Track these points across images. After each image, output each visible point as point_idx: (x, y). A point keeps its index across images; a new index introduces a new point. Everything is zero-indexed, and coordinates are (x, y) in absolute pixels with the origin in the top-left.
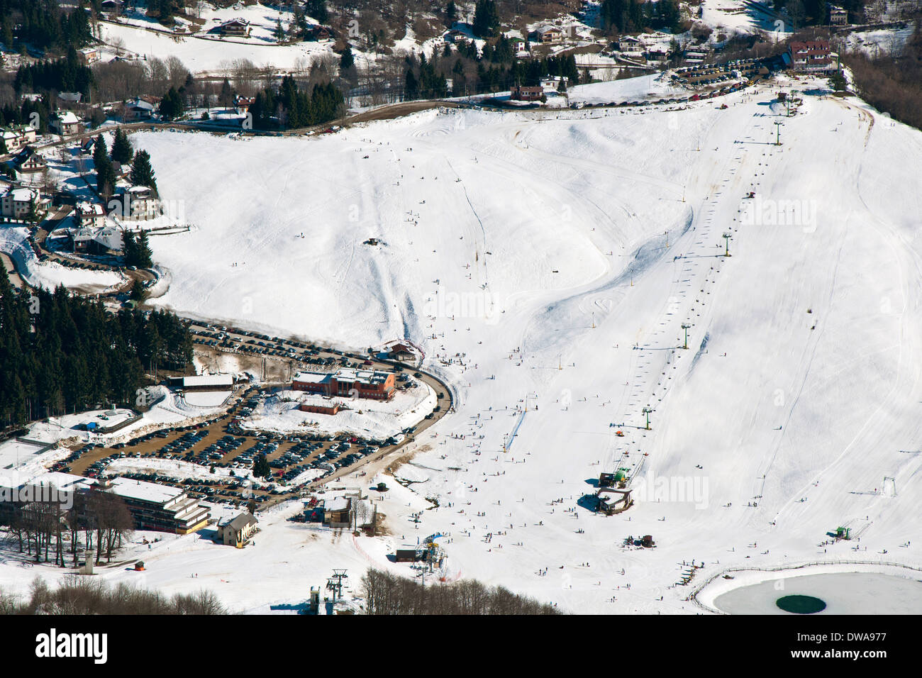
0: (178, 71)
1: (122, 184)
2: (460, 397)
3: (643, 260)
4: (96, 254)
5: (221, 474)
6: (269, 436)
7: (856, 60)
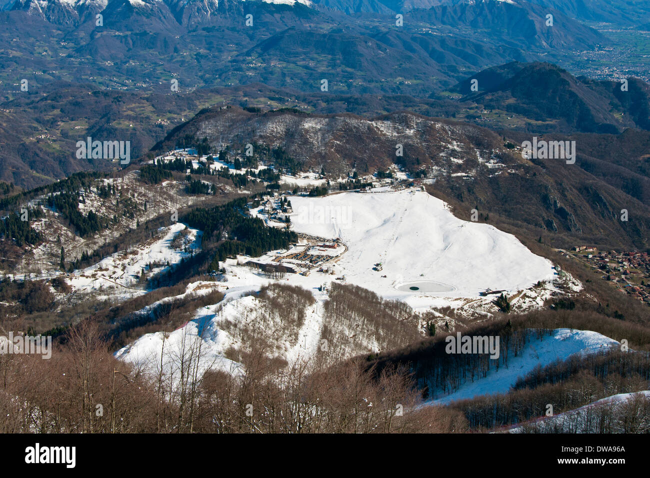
0: (296, 185)
1: (285, 206)
2: (349, 248)
3: (385, 222)
4: (280, 220)
5: (303, 262)
6: (312, 255)
7: (425, 185)
